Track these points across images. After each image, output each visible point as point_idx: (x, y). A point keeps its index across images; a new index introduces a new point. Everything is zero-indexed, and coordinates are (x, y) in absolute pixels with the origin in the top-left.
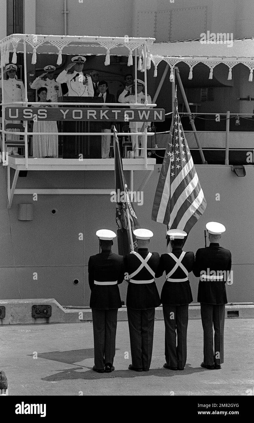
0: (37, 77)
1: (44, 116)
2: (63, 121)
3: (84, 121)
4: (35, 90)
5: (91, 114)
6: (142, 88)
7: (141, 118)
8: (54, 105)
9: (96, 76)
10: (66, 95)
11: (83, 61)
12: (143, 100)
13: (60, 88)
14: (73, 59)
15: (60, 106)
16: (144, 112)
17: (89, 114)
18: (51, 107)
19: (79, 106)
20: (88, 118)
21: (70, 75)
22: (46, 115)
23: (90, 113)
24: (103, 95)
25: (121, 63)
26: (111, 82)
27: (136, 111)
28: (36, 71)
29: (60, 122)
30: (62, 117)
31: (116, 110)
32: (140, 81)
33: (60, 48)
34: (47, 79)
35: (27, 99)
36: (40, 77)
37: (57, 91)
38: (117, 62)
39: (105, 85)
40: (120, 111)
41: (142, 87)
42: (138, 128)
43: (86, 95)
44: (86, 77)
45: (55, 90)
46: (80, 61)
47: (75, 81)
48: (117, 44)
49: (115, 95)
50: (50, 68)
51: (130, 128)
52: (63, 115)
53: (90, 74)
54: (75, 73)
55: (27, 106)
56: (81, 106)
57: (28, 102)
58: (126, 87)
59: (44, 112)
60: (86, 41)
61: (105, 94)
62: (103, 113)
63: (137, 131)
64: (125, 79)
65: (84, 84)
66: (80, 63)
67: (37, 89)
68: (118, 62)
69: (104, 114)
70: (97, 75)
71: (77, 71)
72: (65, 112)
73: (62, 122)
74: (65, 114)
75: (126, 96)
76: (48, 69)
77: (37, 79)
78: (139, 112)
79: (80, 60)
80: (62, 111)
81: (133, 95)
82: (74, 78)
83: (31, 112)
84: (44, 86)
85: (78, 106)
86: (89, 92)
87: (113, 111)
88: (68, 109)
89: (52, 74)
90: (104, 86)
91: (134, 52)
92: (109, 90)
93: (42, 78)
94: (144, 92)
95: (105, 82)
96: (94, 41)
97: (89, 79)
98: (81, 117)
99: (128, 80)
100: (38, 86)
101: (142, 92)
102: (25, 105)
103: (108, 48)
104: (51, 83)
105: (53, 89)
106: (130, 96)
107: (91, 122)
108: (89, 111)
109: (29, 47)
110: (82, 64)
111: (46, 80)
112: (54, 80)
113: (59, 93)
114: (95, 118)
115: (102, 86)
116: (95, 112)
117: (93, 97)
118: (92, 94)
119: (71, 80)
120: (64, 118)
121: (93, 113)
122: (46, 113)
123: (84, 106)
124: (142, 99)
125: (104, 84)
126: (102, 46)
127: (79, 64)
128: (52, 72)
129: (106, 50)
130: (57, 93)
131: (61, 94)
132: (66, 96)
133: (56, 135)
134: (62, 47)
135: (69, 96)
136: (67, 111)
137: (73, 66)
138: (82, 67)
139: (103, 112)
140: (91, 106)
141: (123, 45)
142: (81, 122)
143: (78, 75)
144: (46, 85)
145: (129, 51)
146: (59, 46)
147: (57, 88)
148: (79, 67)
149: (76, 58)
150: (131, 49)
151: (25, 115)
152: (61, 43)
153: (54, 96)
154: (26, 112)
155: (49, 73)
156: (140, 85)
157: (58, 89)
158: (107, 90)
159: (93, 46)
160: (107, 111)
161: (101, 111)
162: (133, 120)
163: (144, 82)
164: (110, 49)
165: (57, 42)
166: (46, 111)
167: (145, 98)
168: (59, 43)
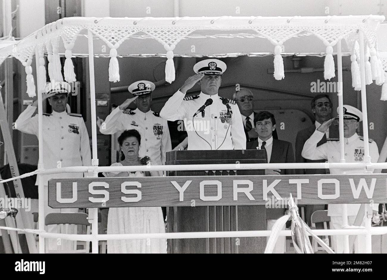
0: (115, 106)
1: (136, 195)
2: (178, 207)
3: (228, 205)
4: (110, 135)
5: (242, 190)
6: (355, 124)
7: (356, 194)
8: (158, 172)
9: (246, 101)
10: (180, 147)
11: (220, 69)
12: (359, 152)
13: (166, 130)
14: (197, 67)
15: (172, 173)
16: (363, 182)
17: (236, 190)
18: (150, 176)
19: (214, 172)
20: (235, 198)
21: (191, 103)
22: (139, 193)
23: (239, 186)
24: (264, 143)
25: (303, 70)
26: (281, 113)
27: (344, 180)
28: (113, 92)
29: (172, 208)
30: (176, 197)
31: (299, 178)
32: (351, 109)
33: (170, 45)
34: (137, 111)
35: (96, 160)
36: (120, 108)
37: (160, 136)
38: (294, 68)
39: (269, 120)
40: (307, 181)
41: (356, 122)
42: (348, 217)
43: (228, 147)
44: (228, 107)
45: (155, 134)
46: (213, 70)
47: (203, 115)
48: (298, 31)
49: (293, 142)
50: (142, 87)
51: (330, 217)
52: (179, 193)
53: (234, 96)
54: (203, 98)
55: (96, 176)
56: (218, 172)
57: (99, 166)
58: (317, 124)
59: (135, 187)
60: (227, 27)
61: (270, 142)
62: (268, 186)
63: (346, 225)
64: (314, 107)
65: (223, 121)
66: (214, 74)
67: (115, 134)
68: (296, 66)
69: (271, 188)
70: (250, 98)
71: (208, 94)
72: (181, 186)
73: (176, 210)
74: (182, 190)
75: (319, 145)
76: (138, 90)
77: (116, 111)
78: (351, 181)
79: (213, 67)
80: (175, 183)
81: (337, 141)
82: (202, 110)
83: (106, 189)
84: (130, 128)
85: (210, 173)
86: (234, 138)
87: (291, 181)
88: (189, 179)
89: (148, 100)
90: (266, 123)
91: (335, 48)
92: (277, 131)
93: (125, 109)
94: (361, 133)
95: (269, 114)
96: (247, 27)
97: (235, 108)
98: (219, 197)
99: (320, 108)
100: (116, 127)
101: (356, 133)
102: (93, 173)
103: (278, 41)
104: (145, 119)
105: (151, 131)
106: (329, 144)
107: (242, 208)
108: (236, 183)
109: (98, 42)
110: (217, 76)
111: (133, 114)
112: (151, 112)
113: (163, 141)
114: (251, 198)
115: (263, 122)
116: (251, 183)
117: (245, 150)
118: (242, 145)
119: (195, 114)
120: (181, 199)
121: (247, 186)
122: (139, 189)
123: (225, 172)
124: (356, 151)
125: (268, 118)
126: (263, 35)
127: (209, 76)
128: (148, 95)
129: (274, 46)
130: (159, 141)
131: (167, 143)
132: (182, 149)
133: (160, 240)
134: (173, 42)
135: (189, 149)
136: (188, 183)
137: (198, 80)
138: (218, 83)
139: (269, 184)
140: (241, 172)
141: (310, 32)
142: (219, 207)
143: (209, 102)
144: (134, 124)
145: (326, 47)
146: (166, 42)
147: (158, 130)
148: (211, 83)
149: (204, 64)
150: (330, 42)
151: (91, 195)
152: (172, 33)
153: (152, 148)
154: (95, 188)
155: (142, 97)
156: (349, 117)
157: (162, 133)
158: (273, 132)
159: (241, 35)
160: (277, 182)
161: (265, 182)
162: (337, 200)
163: (361, 110)
164: (281, 42)
165: (162, 32)
166: (139, 185)
167: (363, 148)
168: (168, 33)
